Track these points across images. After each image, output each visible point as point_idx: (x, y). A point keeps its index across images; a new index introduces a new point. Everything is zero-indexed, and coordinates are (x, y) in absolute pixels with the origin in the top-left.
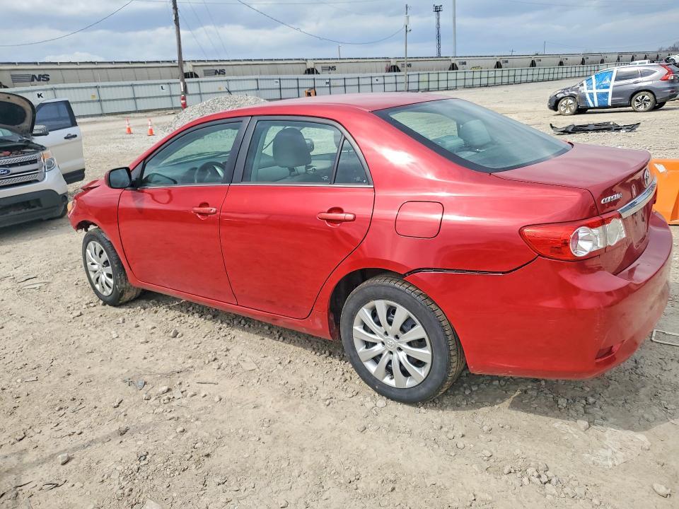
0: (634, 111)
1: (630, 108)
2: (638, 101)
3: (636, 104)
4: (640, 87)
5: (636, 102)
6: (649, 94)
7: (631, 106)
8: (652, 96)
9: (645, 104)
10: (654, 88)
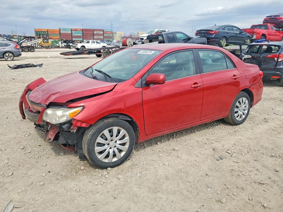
0: (6, 60)
1: (4, 59)
2: (6, 56)
3: (6, 58)
4: (7, 51)
5: (6, 57)
6: (11, 54)
7: (4, 58)
8: (12, 54)
9: (10, 58)
10: (13, 51)
